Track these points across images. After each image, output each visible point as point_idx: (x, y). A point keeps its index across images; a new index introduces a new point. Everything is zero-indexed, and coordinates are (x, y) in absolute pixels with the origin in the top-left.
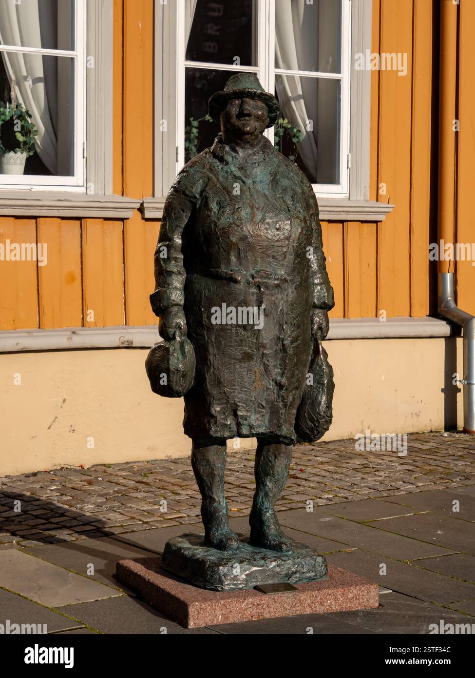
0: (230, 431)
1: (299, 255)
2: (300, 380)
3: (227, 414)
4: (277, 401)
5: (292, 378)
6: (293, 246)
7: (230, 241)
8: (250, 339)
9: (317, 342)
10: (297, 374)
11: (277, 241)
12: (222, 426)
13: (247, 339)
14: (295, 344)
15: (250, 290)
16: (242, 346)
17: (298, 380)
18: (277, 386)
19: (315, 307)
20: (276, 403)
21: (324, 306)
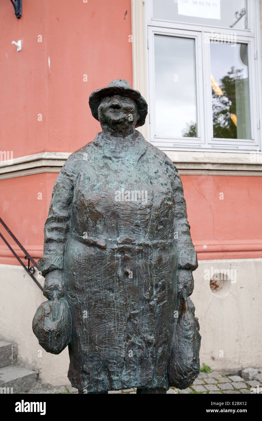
0: (103, 386)
1: (161, 222)
2: (168, 335)
3: (99, 370)
4: (146, 357)
5: (160, 334)
6: (155, 214)
7: (95, 211)
8: (118, 301)
9: (183, 299)
10: (165, 331)
11: (139, 209)
12: (95, 382)
13: (115, 301)
14: (161, 304)
15: (115, 255)
16: (111, 307)
17: (166, 335)
18: (146, 343)
19: (181, 268)
20: (146, 358)
21: (188, 267)
